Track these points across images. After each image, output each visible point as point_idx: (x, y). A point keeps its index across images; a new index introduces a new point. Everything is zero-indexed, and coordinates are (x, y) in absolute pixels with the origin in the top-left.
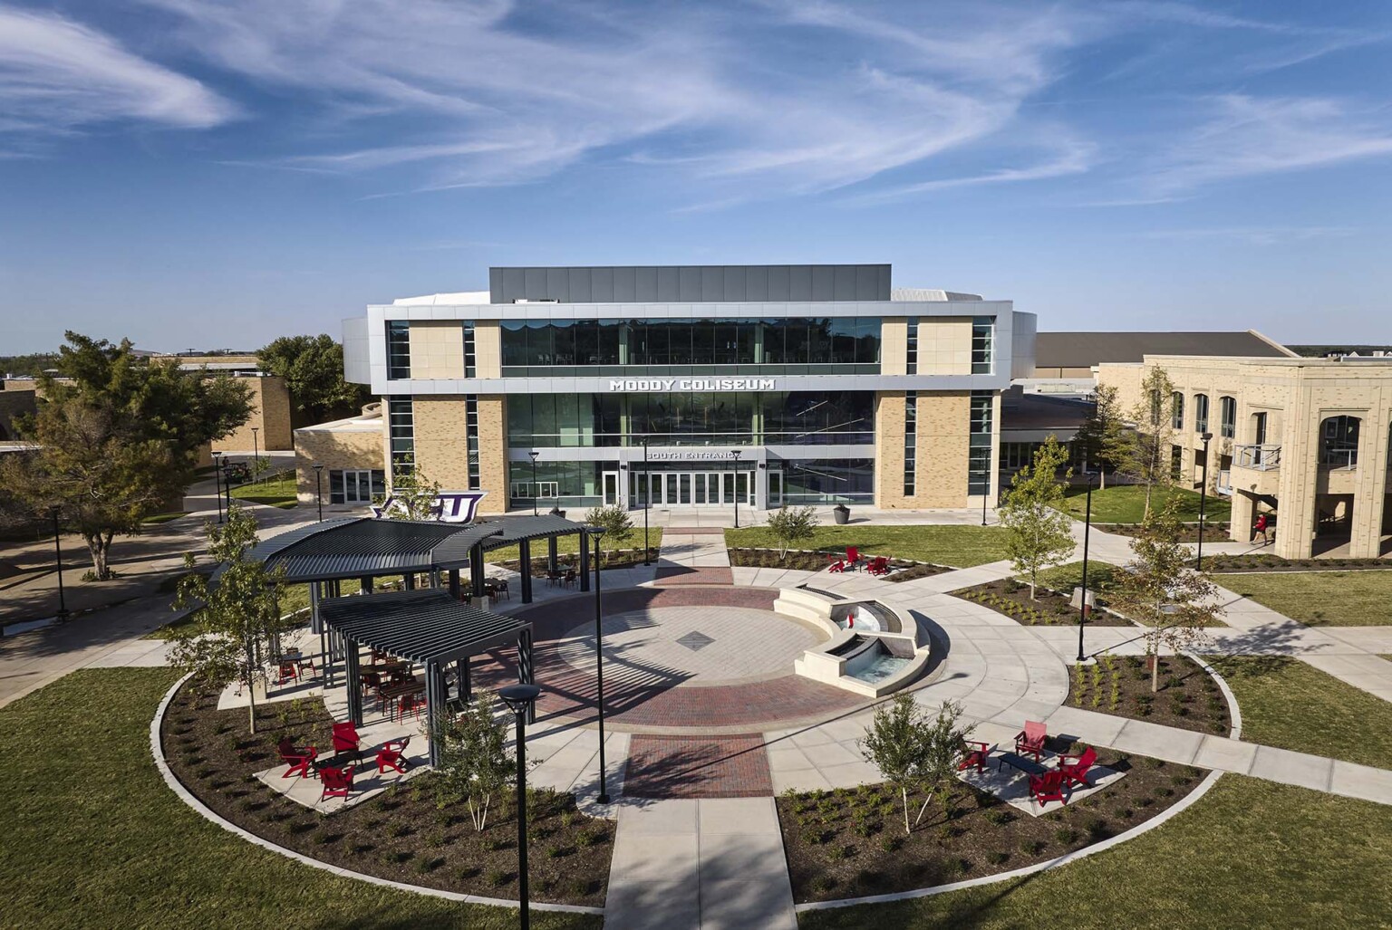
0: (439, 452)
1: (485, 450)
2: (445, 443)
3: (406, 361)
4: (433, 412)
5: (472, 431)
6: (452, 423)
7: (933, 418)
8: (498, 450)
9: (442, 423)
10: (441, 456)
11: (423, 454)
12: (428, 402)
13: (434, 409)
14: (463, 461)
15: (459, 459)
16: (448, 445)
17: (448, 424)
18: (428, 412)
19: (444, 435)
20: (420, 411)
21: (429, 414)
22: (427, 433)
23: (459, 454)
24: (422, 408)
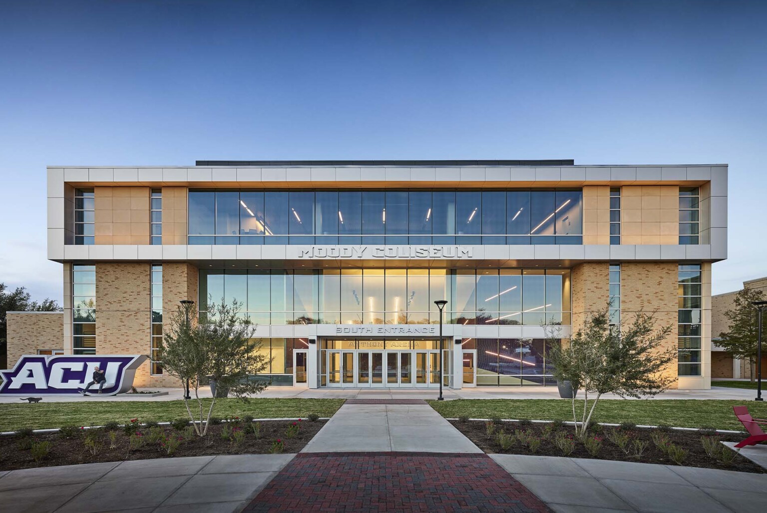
0: (121, 324)
1: (169, 321)
2: (127, 313)
6: (135, 293)
7: (639, 292)
9: (125, 293)
10: (122, 328)
12: (111, 271)
13: (117, 278)
14: (145, 333)
15: (141, 331)
16: (131, 316)
17: (131, 294)
18: (111, 281)
19: (126, 306)
20: (101, 280)
21: (111, 283)
22: (109, 304)
23: (141, 326)
24: (103, 276)
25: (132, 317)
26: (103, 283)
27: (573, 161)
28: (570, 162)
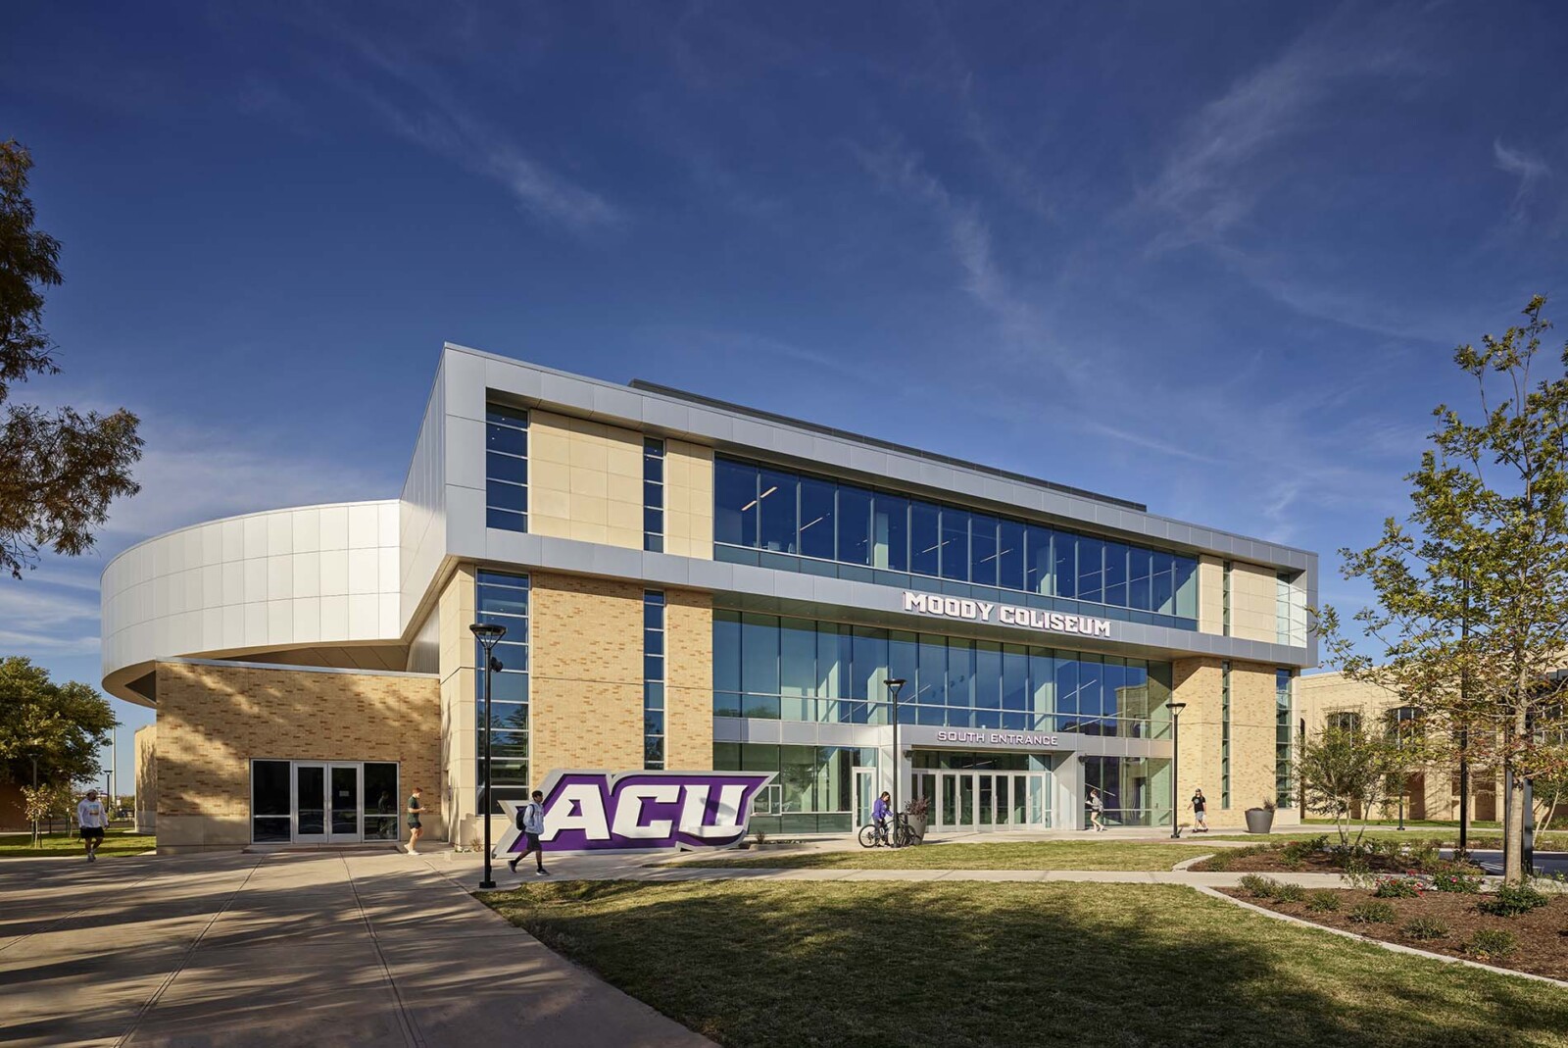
0: (586, 708)
1: (680, 708)
2: (599, 686)
3: (520, 498)
4: (576, 619)
5: (653, 669)
6: (614, 647)
8: (704, 710)
9: (595, 642)
10: (589, 716)
11: (550, 709)
12: (567, 595)
13: (578, 611)
14: (636, 729)
15: (627, 724)
16: (607, 693)
17: (607, 646)
18: (565, 617)
19: (597, 671)
20: (545, 610)
21: (566, 620)
22: (561, 664)
23: (627, 713)
24: (548, 604)
25: (609, 695)
26: (548, 617)
27: (1145, 507)
28: (1142, 508)
